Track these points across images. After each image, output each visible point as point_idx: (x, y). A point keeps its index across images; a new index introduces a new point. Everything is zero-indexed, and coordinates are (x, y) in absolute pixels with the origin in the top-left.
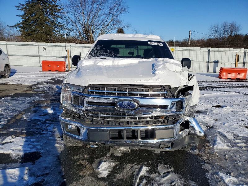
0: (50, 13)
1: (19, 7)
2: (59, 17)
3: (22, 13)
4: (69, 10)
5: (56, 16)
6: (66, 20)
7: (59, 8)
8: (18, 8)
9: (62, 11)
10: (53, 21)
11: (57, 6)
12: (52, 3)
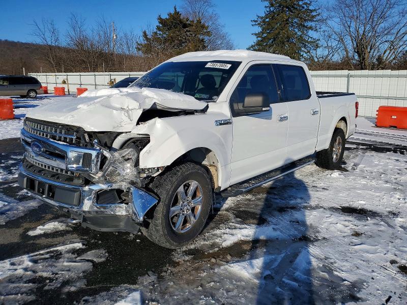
0: (297, 24)
1: (256, 21)
2: (311, 28)
3: (258, 29)
4: (333, 14)
5: (307, 28)
6: (322, 33)
7: (314, 14)
8: (254, 23)
9: (318, 18)
10: (301, 36)
11: (312, 11)
12: (303, 7)
